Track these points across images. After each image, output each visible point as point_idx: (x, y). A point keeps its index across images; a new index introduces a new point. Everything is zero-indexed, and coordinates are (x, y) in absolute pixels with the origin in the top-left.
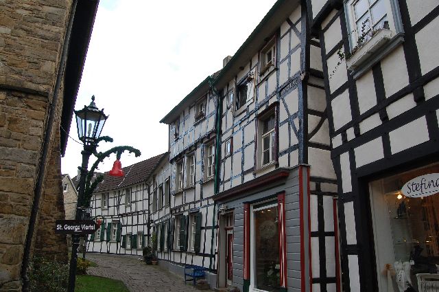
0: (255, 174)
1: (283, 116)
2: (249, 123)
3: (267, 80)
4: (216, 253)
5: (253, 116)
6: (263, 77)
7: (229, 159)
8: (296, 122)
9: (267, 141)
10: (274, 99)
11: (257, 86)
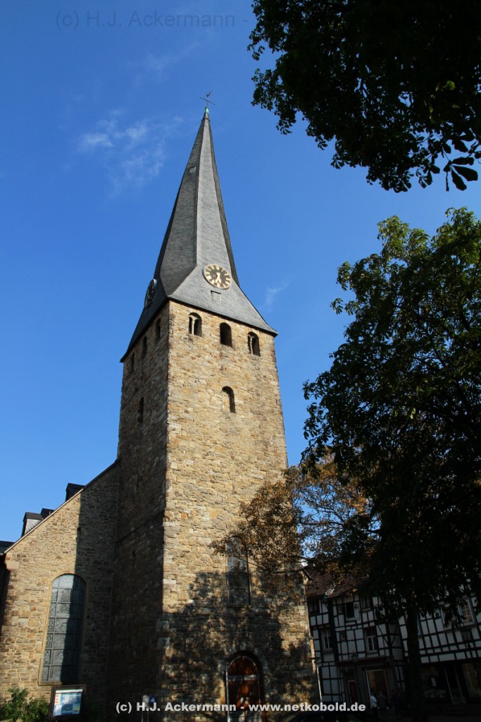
0: (366, 655)
1: (379, 633)
2: (357, 629)
5: (360, 627)
6: (364, 610)
7: (344, 643)
8: (386, 638)
9: (370, 640)
10: (372, 624)
11: (361, 613)
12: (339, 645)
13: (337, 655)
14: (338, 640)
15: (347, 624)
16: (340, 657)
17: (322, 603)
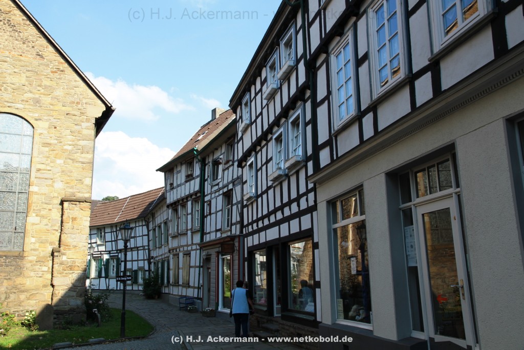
0: (221, 234)
1: (234, 200)
2: (219, 195)
3: (228, 169)
4: (201, 286)
5: (221, 192)
6: (226, 166)
7: (209, 217)
8: (239, 207)
10: (230, 187)
11: (224, 170)
12: (205, 219)
13: (203, 234)
14: (205, 215)
15: (213, 190)
16: (205, 236)
17: (196, 163)
